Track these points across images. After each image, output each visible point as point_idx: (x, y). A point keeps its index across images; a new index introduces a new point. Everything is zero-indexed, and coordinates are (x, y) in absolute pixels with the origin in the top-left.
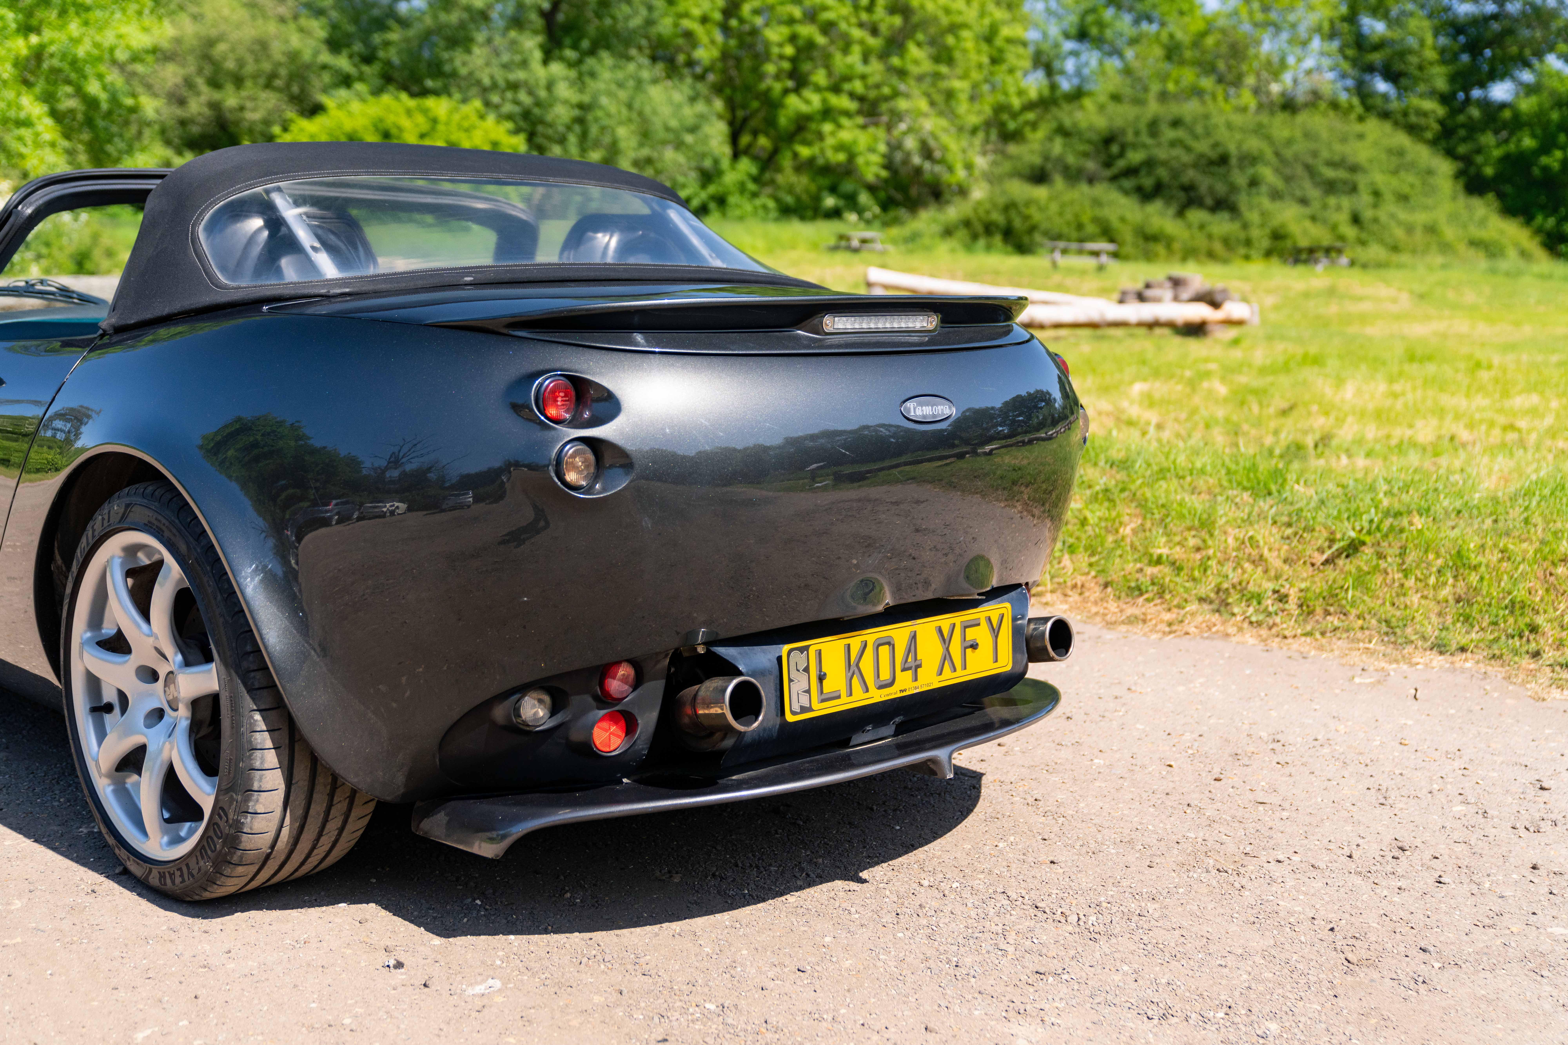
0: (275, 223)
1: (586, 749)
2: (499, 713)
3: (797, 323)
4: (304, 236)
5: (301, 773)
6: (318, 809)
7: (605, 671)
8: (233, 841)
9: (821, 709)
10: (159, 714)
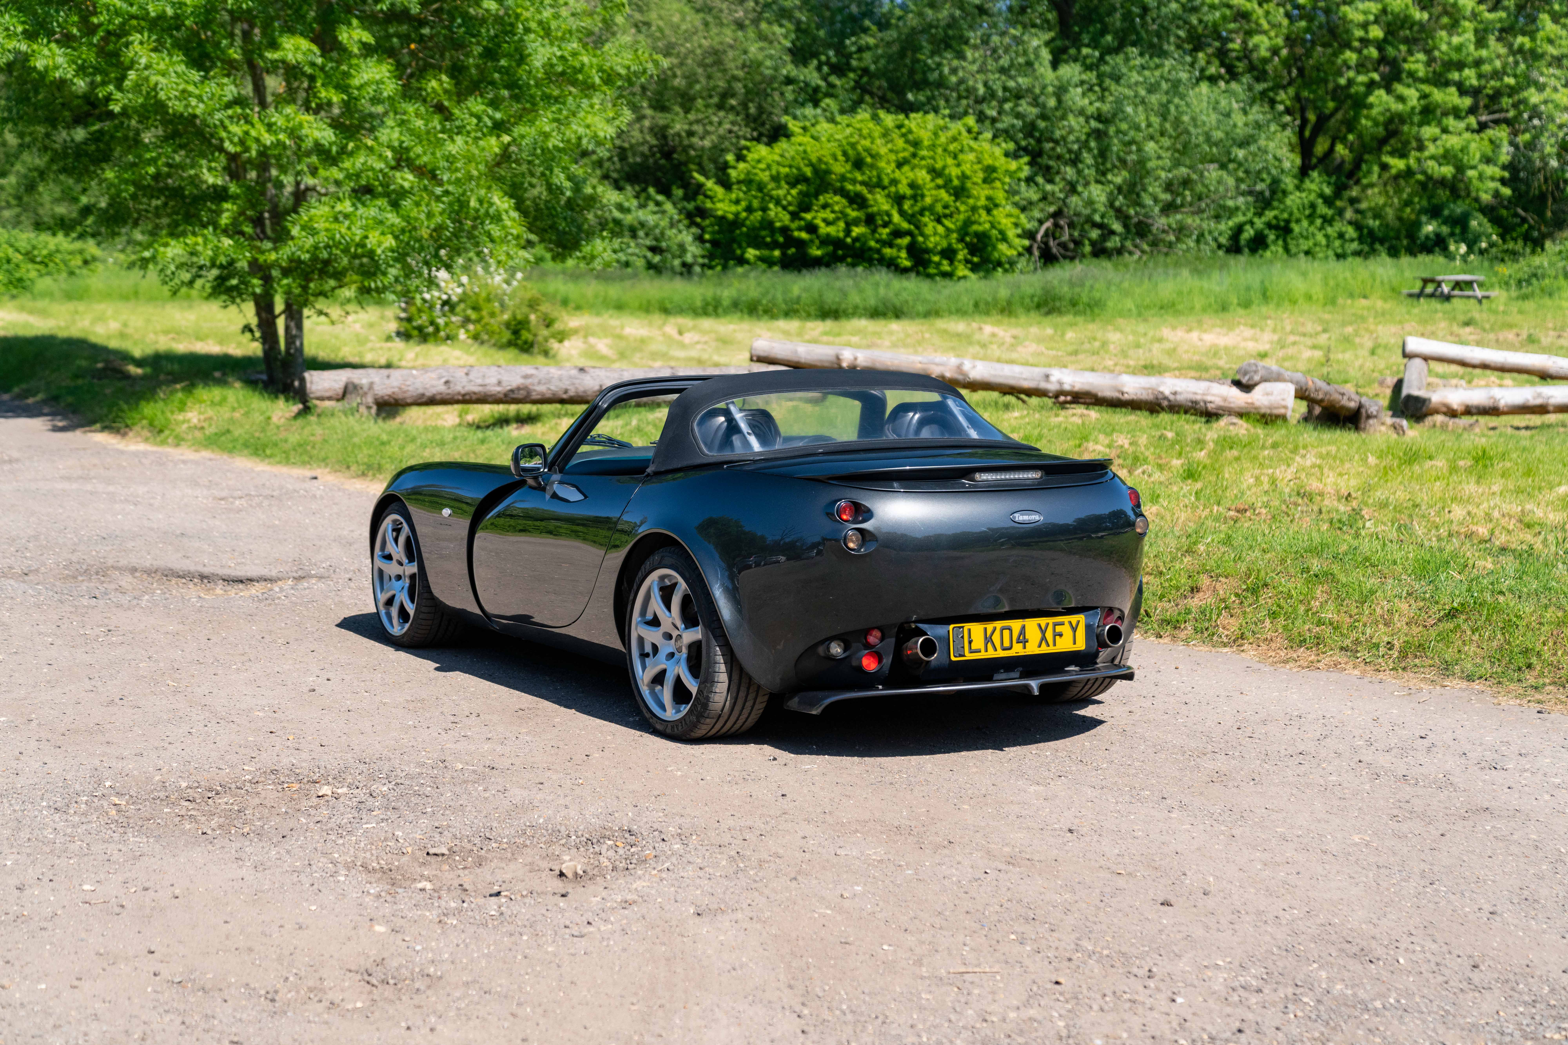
0: (730, 420)
1: (860, 669)
2: (821, 650)
3: (963, 477)
4: (743, 426)
5: (735, 677)
6: (742, 694)
7: (867, 632)
8: (705, 706)
9: (969, 656)
10: (671, 655)
